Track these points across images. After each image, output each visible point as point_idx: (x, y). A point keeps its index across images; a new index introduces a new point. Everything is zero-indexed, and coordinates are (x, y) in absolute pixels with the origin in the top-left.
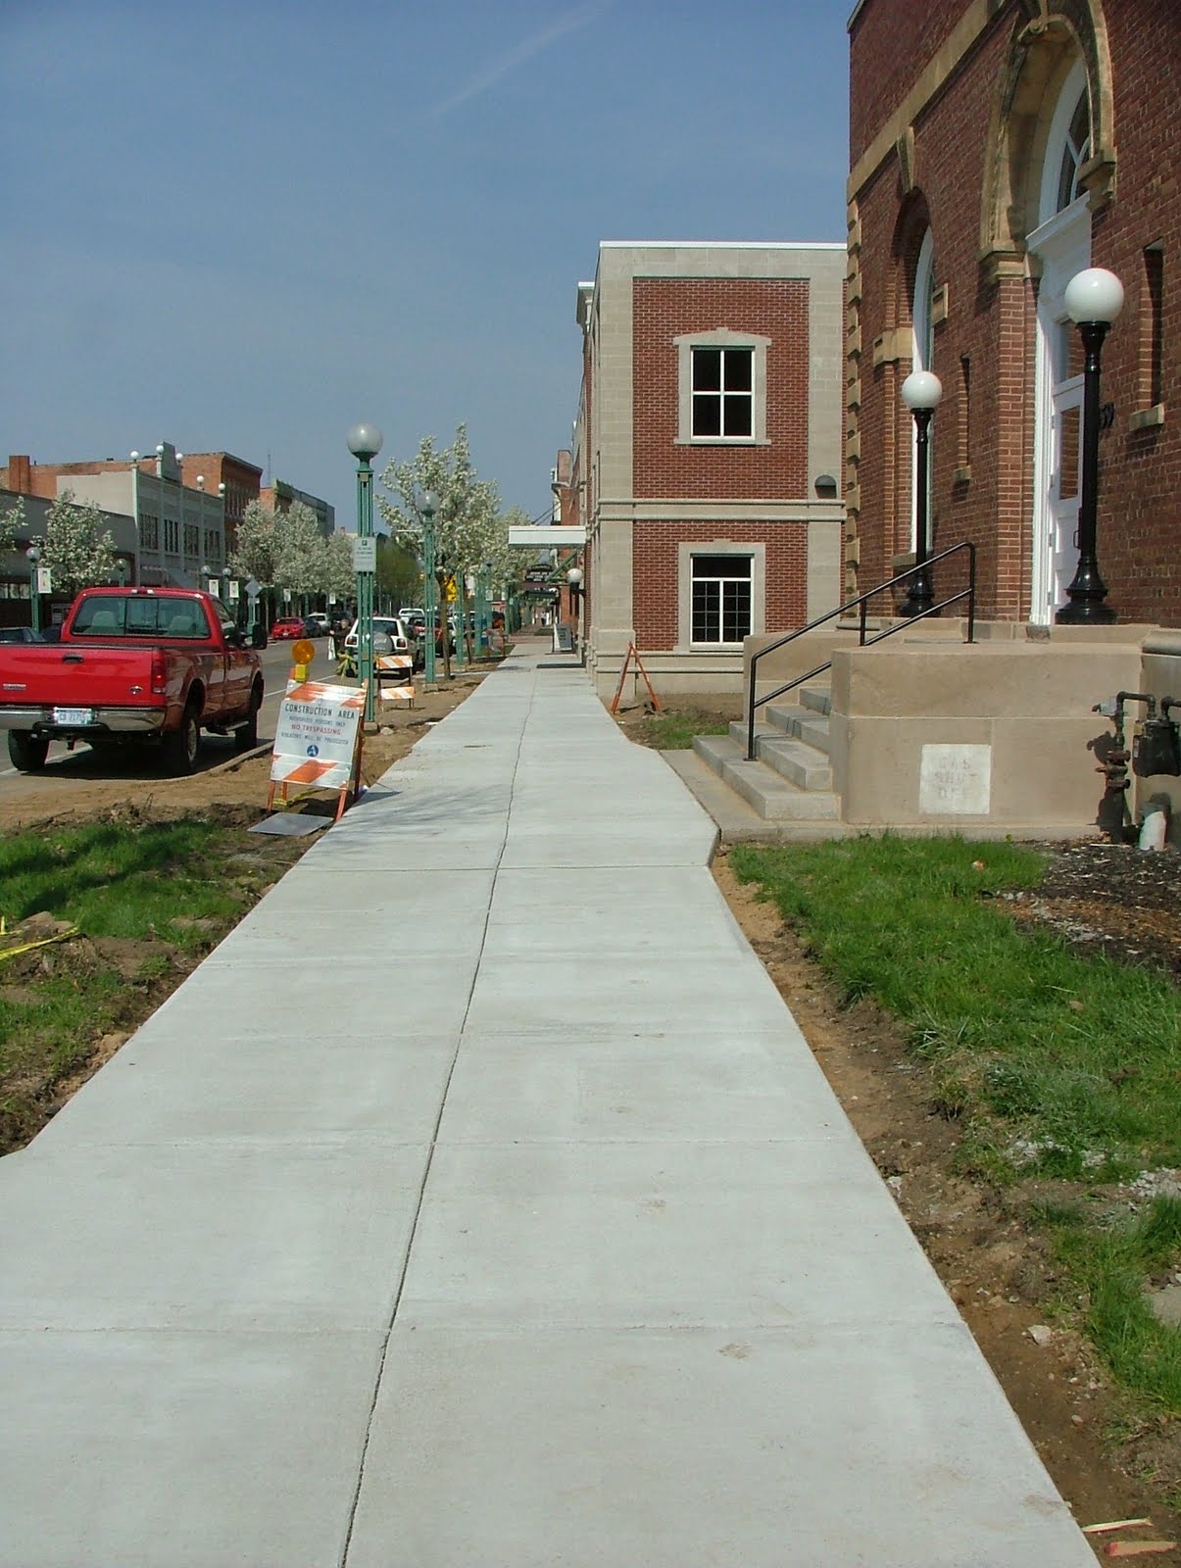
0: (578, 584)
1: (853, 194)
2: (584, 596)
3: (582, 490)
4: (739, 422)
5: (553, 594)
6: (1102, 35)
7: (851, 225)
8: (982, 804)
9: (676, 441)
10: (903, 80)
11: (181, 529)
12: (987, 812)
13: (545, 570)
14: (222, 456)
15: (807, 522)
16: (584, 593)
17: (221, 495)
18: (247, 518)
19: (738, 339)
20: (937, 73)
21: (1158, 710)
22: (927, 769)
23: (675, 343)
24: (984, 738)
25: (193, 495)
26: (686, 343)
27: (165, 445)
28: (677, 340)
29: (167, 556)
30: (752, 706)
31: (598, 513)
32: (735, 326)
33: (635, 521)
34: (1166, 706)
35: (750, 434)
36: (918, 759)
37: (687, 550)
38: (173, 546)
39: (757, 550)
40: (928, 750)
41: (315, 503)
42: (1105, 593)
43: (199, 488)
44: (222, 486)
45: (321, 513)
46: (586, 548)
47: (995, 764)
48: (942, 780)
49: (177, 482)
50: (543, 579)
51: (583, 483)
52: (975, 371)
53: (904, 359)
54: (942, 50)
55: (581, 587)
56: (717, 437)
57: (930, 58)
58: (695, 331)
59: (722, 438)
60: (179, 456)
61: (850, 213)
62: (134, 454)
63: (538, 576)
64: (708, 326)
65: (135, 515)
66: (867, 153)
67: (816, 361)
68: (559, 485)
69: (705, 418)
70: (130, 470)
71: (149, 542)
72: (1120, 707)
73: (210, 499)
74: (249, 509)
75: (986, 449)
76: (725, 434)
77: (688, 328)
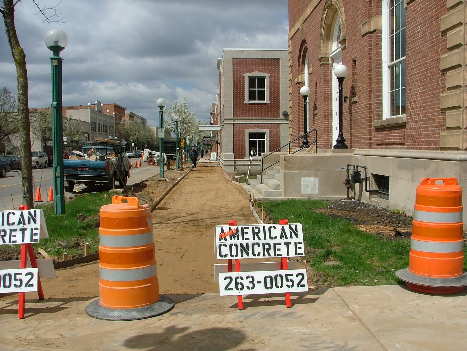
0: (218, 141)
1: (289, 39)
2: (220, 145)
3: (219, 115)
4: (261, 96)
5: (210, 144)
6: (343, 9)
7: (289, 46)
8: (316, 192)
9: (244, 102)
10: (301, 11)
11: (103, 126)
12: (317, 194)
13: (208, 137)
14: (114, 105)
15: (280, 124)
16: (220, 144)
17: (114, 116)
18: (122, 122)
19: (261, 75)
20: (308, 11)
21: (356, 168)
22: (302, 183)
23: (244, 76)
24: (316, 176)
25: (106, 116)
26: (247, 75)
27: (98, 101)
28: (245, 75)
29: (98, 133)
30: (262, 170)
31: (223, 122)
32: (260, 71)
33: (233, 124)
34: (357, 167)
35: (264, 100)
36: (300, 181)
37: (247, 132)
38: (100, 130)
39: (267, 131)
40: (303, 179)
41: (141, 118)
42: (345, 141)
43: (108, 114)
44: (114, 113)
45: (143, 121)
46: (220, 131)
47: (319, 182)
48: (306, 186)
49: (101, 112)
50: (208, 140)
51: (219, 113)
52: (318, 86)
53: (303, 82)
54: (309, 6)
55: (219, 142)
56: (255, 101)
57: (307, 7)
58: (249, 72)
59: (257, 101)
60: (102, 104)
61: (289, 44)
62: (89, 104)
63: (206, 139)
64: (253, 71)
65: (89, 121)
66: (293, 28)
67: (282, 81)
68: (212, 113)
69: (252, 96)
70: (88, 108)
71: (94, 129)
72: (348, 168)
73: (111, 117)
74: (122, 120)
75: (321, 106)
76: (258, 100)
77: (247, 72)
